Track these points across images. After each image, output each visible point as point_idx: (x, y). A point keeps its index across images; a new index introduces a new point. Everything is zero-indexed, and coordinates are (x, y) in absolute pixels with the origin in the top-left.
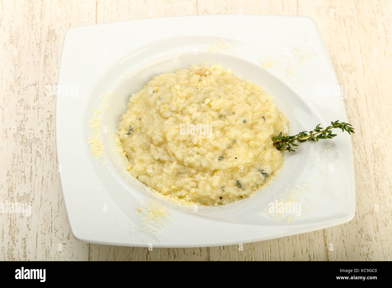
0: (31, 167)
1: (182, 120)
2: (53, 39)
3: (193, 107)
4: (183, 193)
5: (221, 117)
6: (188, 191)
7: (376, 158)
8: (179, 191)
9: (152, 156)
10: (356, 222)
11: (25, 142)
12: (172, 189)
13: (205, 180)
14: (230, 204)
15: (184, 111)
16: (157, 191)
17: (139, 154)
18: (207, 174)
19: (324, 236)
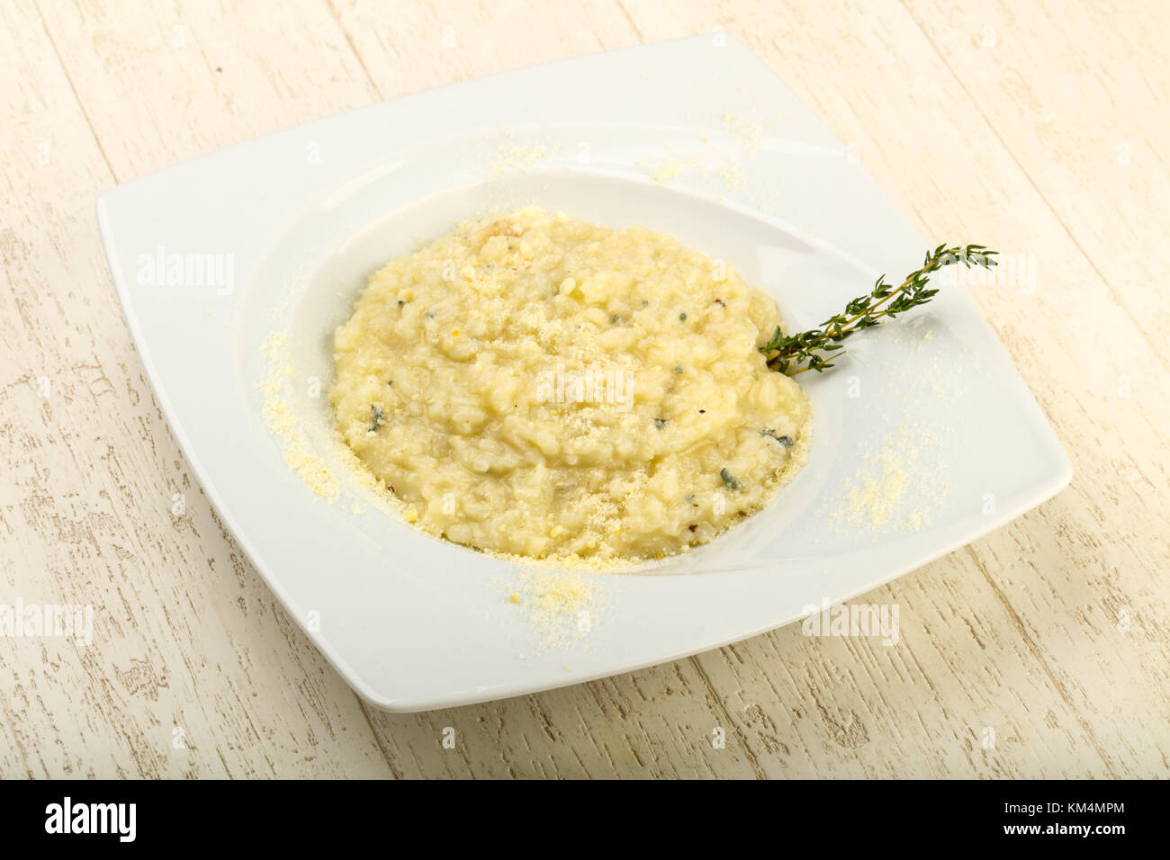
0: (119, 589)
1: (517, 351)
2: (19, 253)
3: (533, 311)
4: (589, 539)
5: (615, 320)
6: (602, 531)
7: (1014, 350)
8: (575, 538)
9: (470, 469)
10: (1041, 513)
11: (70, 530)
12: (555, 538)
13: (638, 488)
14: (719, 539)
15: (511, 328)
16: (513, 555)
17: (427, 471)
18: (637, 474)
19: (978, 565)
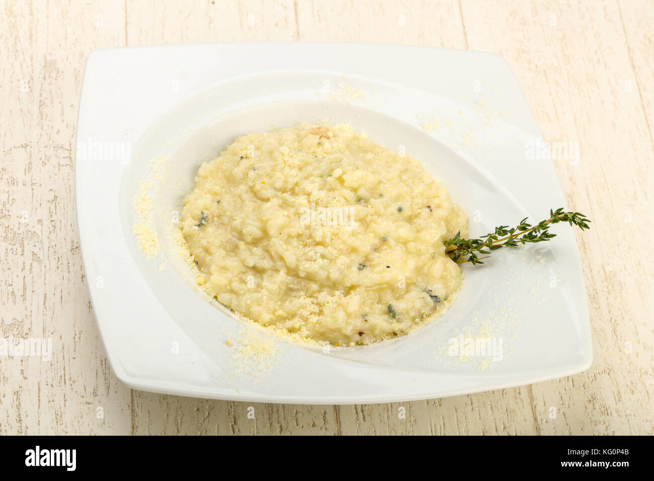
0: (24, 277)
1: (294, 202)
2: (54, 75)
3: (312, 182)
4: (296, 323)
5: (359, 200)
6: (306, 320)
7: (610, 287)
8: (289, 319)
9: (243, 262)
10: (584, 386)
11: (12, 236)
12: (277, 317)
13: (335, 301)
14: (375, 345)
15: (297, 188)
16: (250, 319)
17: (219, 257)
18: (337, 293)
19: (532, 406)
